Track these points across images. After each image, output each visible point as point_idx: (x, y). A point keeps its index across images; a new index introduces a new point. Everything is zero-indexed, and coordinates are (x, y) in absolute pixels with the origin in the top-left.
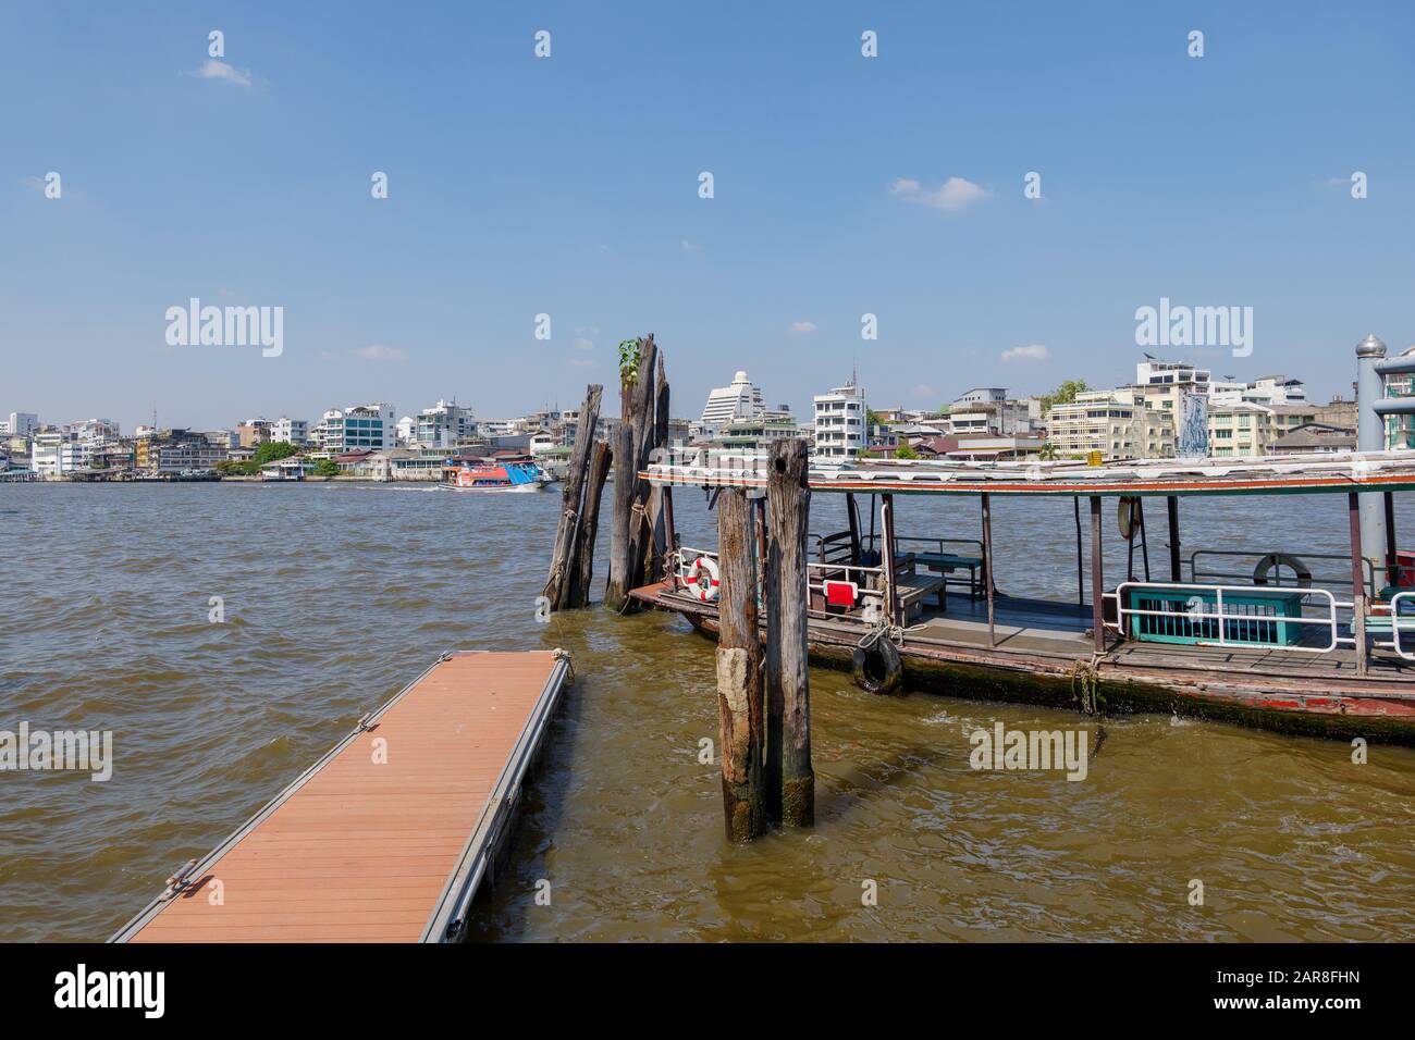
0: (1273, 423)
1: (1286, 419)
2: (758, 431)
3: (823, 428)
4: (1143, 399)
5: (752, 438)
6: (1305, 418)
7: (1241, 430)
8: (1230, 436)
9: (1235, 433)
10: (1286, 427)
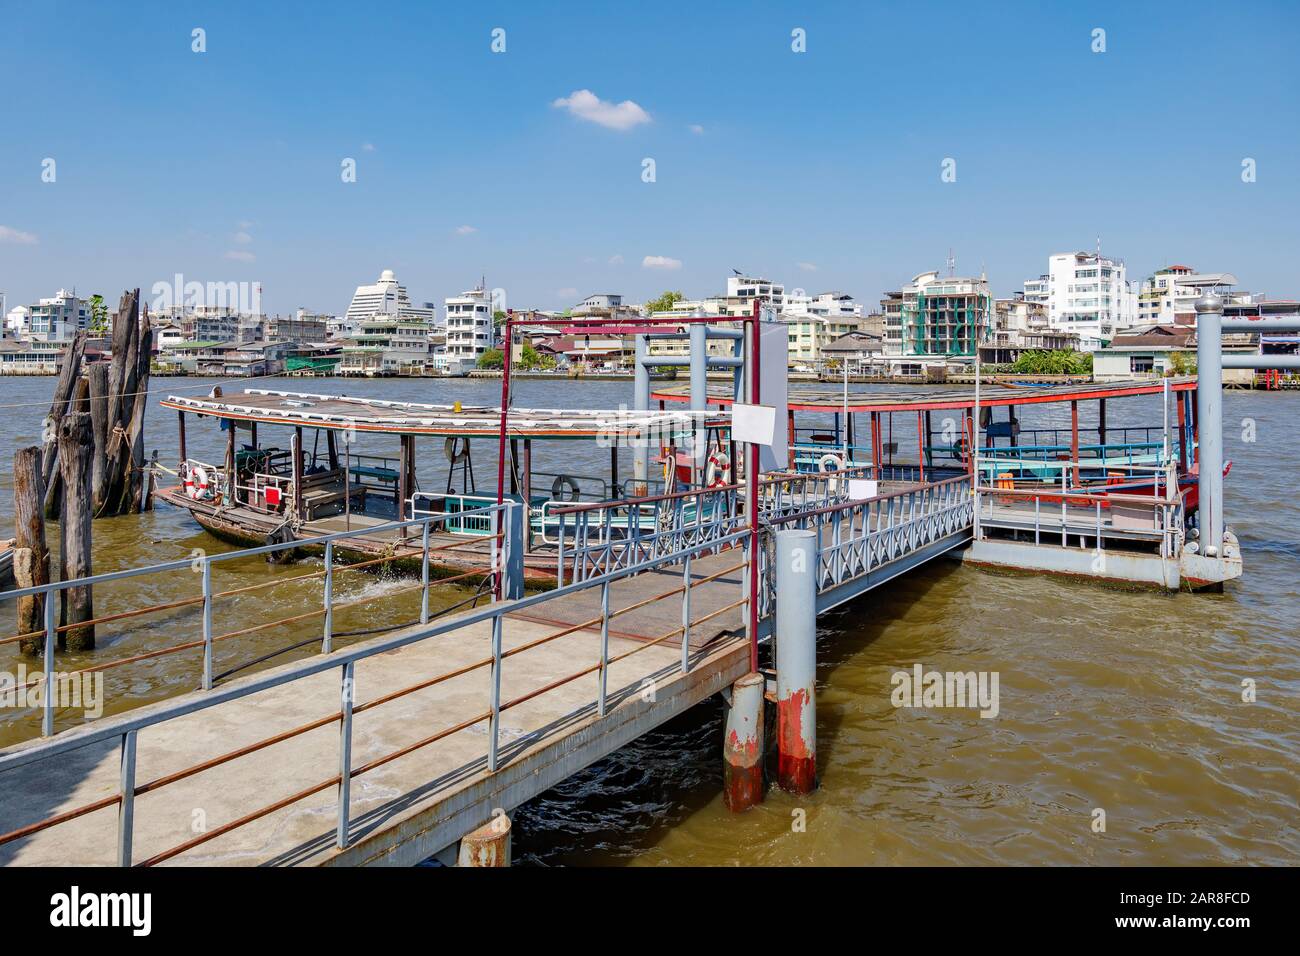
0: (828, 330)
1: (837, 328)
2: (392, 330)
3: (453, 328)
4: (726, 309)
5: (385, 336)
6: (851, 326)
7: (803, 336)
8: (795, 341)
9: (799, 338)
10: (837, 334)
